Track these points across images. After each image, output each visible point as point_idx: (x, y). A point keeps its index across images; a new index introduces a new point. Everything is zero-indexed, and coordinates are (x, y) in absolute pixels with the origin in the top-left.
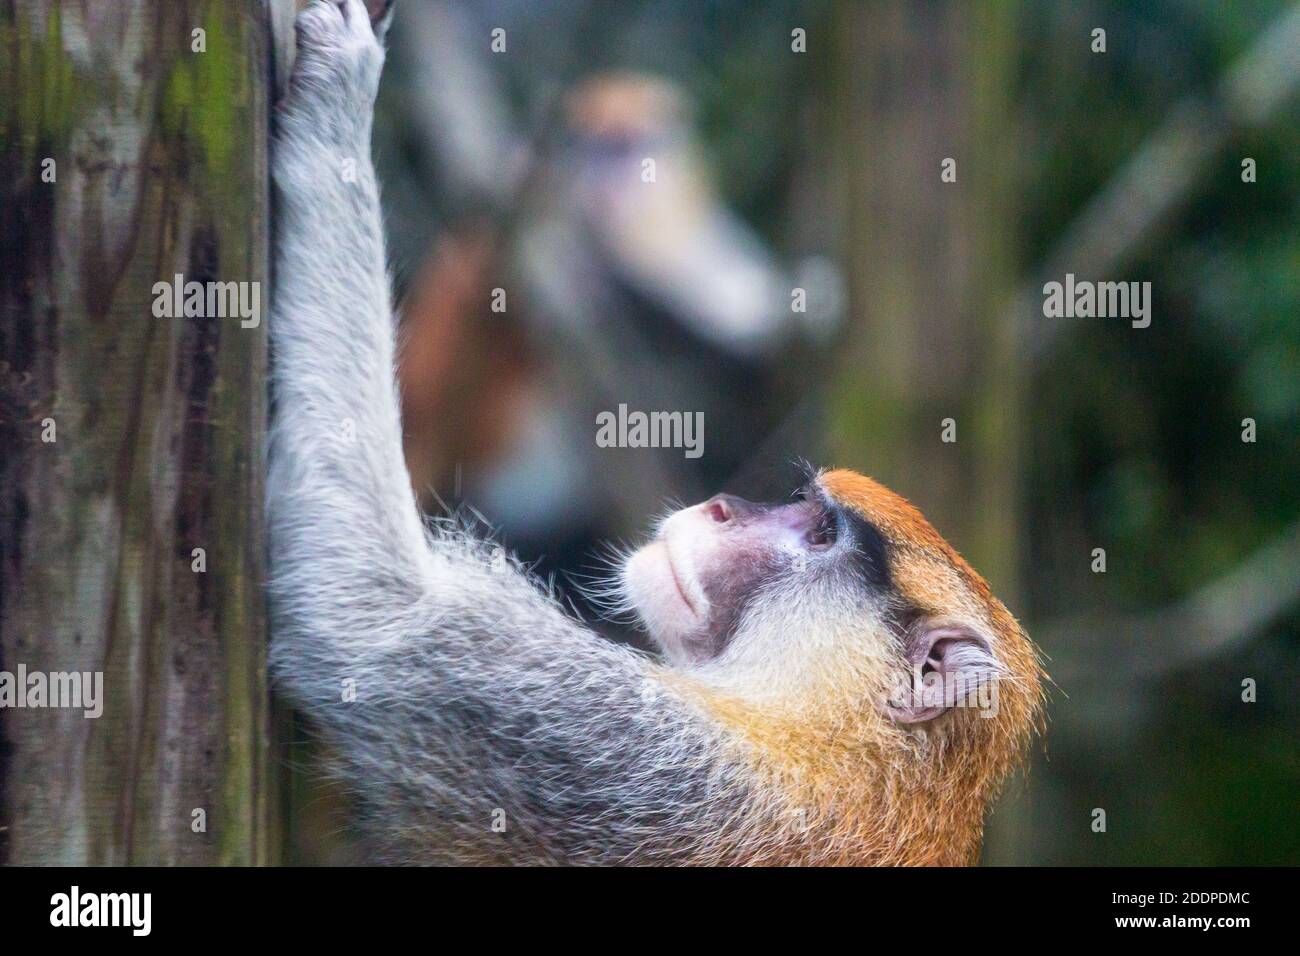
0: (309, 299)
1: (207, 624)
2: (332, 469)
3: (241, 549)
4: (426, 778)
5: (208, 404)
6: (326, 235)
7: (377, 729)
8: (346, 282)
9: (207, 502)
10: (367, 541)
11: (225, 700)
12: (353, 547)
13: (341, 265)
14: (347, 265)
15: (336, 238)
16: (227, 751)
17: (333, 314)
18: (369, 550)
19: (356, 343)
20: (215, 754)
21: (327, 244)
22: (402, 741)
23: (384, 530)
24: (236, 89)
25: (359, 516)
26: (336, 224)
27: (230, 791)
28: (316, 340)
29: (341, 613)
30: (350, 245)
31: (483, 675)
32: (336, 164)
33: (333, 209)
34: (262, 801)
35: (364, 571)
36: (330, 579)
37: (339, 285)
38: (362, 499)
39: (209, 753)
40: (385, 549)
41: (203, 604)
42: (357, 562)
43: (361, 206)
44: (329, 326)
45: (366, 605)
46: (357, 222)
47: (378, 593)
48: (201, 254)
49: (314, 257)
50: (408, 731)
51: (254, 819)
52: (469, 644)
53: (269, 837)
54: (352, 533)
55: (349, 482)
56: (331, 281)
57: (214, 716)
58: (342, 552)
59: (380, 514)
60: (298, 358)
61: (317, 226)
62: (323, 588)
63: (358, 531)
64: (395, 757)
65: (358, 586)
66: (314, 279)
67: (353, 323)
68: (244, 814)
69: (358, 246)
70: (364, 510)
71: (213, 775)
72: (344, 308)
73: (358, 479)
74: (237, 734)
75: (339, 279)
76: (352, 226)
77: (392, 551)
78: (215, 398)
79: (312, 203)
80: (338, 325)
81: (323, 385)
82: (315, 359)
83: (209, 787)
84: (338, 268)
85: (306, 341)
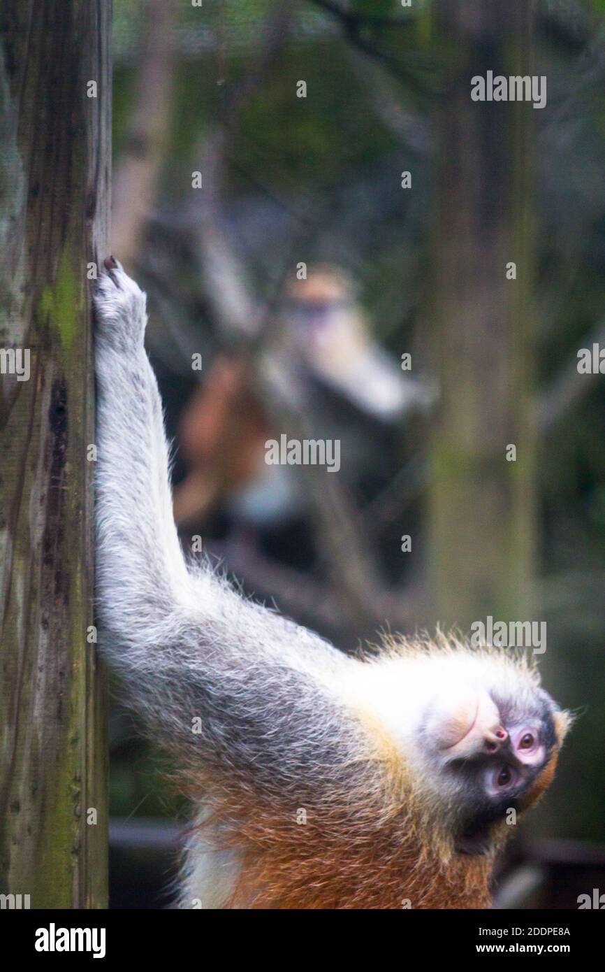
0: (110, 438)
1: (60, 601)
2: (121, 535)
3: (79, 559)
4: (175, 718)
5: (61, 478)
6: (119, 402)
7: (149, 687)
8: (130, 428)
9: (61, 534)
10: (142, 577)
11: (70, 643)
12: (134, 581)
13: (127, 419)
14: (130, 419)
15: (124, 404)
16: (71, 672)
17: (123, 447)
18: (142, 582)
19: (137, 463)
20: (65, 674)
21: (119, 408)
22: (161, 694)
23: (152, 571)
24: (78, 301)
25: (137, 563)
26: (124, 396)
27: (73, 695)
28: (114, 462)
29: (128, 619)
30: (132, 408)
31: (203, 669)
32: (125, 363)
33: (122, 388)
34: (91, 700)
35: (139, 595)
36: (121, 599)
37: (125, 430)
38: (138, 553)
39: (61, 674)
40: (153, 582)
41: (58, 589)
42: (135, 590)
43: (140, 386)
44: (121, 454)
45: (142, 614)
46: (137, 395)
47: (147, 608)
48: (58, 393)
49: (113, 415)
50: (164, 689)
51: (87, 709)
52: (197, 647)
53: (95, 721)
54: (133, 573)
55: (132, 543)
56: (121, 428)
57: (64, 653)
58: (127, 584)
59: (149, 560)
60: (104, 471)
61: (113, 396)
62: (118, 604)
63: (137, 572)
64: (158, 703)
65: (136, 603)
66: (112, 427)
67: (135, 452)
68: (81, 709)
69: (136, 408)
70: (140, 560)
71: (63, 686)
72: (129, 443)
73: (136, 542)
74: (77, 663)
75: (126, 427)
76: (134, 397)
77: (156, 583)
78: (65, 475)
79: (111, 384)
80: (126, 453)
81: (117, 488)
82: (113, 472)
83: (61, 692)
84: (126, 421)
85: (109, 462)
